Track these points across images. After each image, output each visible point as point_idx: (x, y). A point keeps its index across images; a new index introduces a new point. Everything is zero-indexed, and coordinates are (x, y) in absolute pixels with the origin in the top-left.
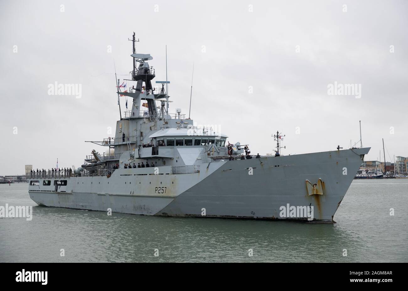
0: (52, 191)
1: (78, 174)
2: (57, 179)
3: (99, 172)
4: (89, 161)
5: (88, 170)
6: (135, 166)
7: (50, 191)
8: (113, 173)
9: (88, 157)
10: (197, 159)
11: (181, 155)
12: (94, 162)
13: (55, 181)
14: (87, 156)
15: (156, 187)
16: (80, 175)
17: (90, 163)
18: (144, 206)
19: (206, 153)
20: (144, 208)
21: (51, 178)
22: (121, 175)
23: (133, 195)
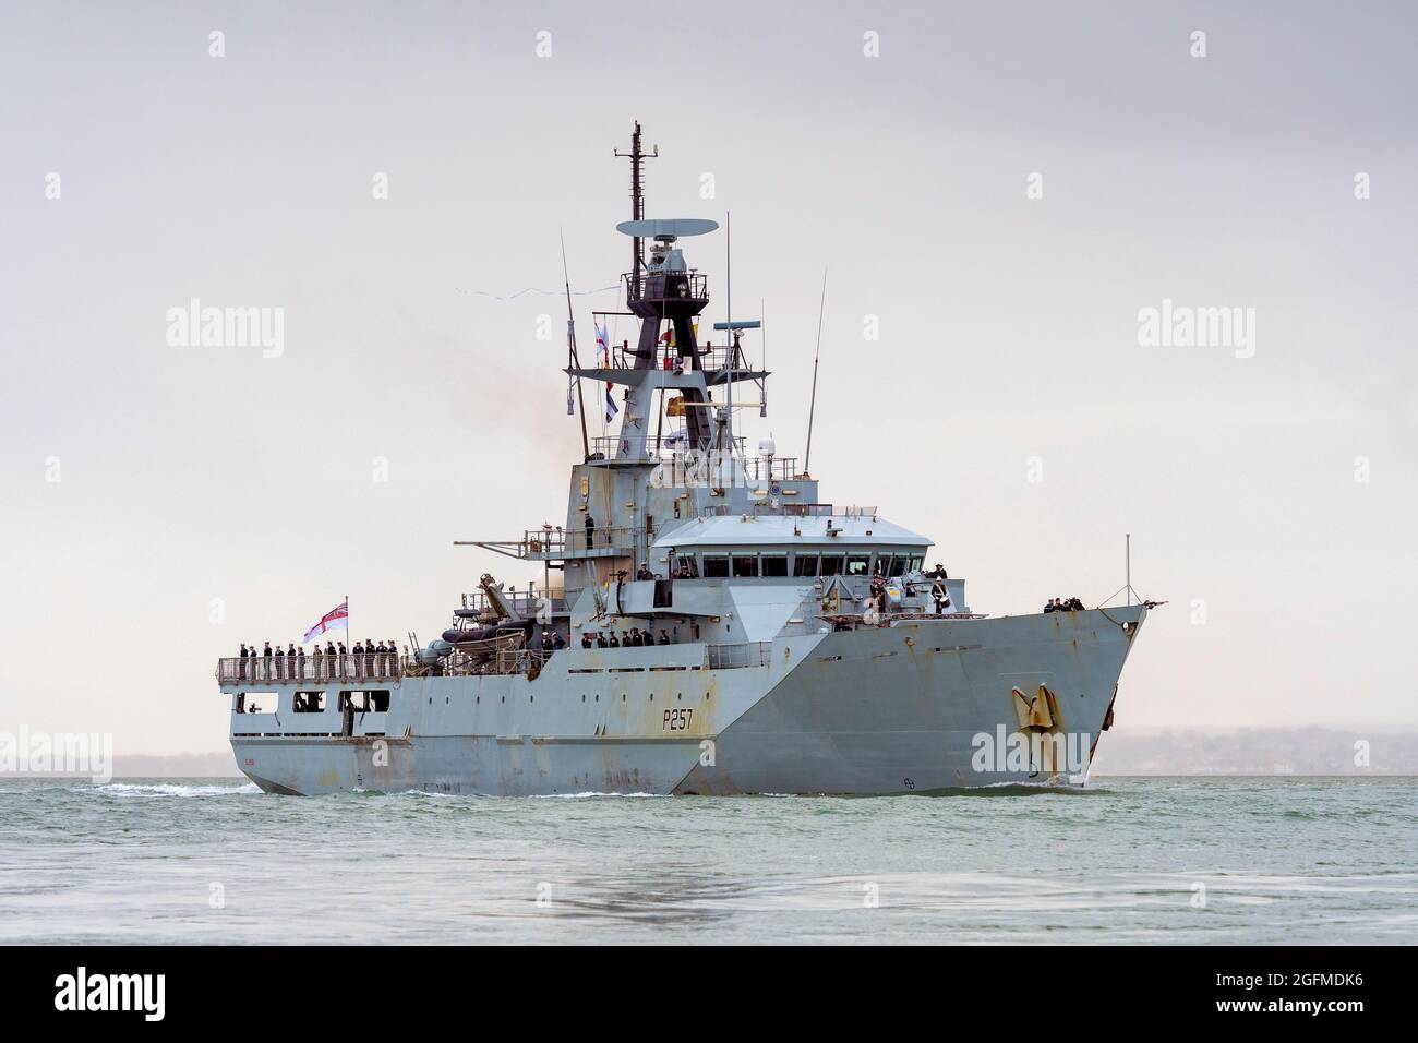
0: (333, 735)
1: (431, 666)
2: (348, 688)
3: (502, 659)
4: (471, 616)
5: (467, 652)
6: (617, 640)
7: (322, 735)
8: (546, 662)
9: (469, 600)
10: (788, 622)
11: (739, 609)
12: (487, 622)
13: (342, 693)
14: (464, 597)
15: (667, 711)
16: (437, 670)
17: (476, 625)
18: (636, 771)
19: (820, 605)
20: (636, 781)
21: (327, 683)
22: (571, 671)
23: (605, 737)
